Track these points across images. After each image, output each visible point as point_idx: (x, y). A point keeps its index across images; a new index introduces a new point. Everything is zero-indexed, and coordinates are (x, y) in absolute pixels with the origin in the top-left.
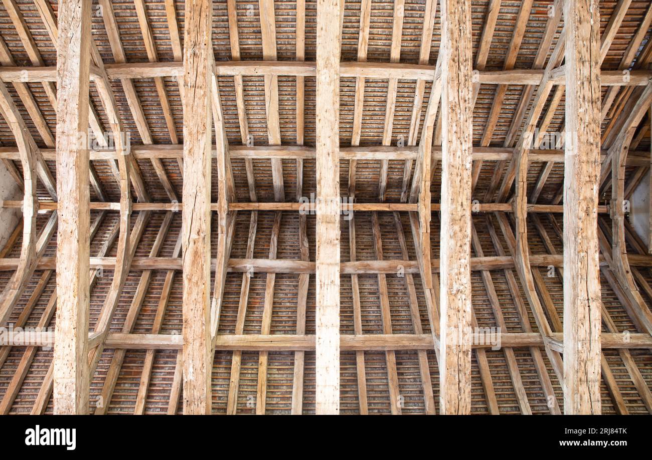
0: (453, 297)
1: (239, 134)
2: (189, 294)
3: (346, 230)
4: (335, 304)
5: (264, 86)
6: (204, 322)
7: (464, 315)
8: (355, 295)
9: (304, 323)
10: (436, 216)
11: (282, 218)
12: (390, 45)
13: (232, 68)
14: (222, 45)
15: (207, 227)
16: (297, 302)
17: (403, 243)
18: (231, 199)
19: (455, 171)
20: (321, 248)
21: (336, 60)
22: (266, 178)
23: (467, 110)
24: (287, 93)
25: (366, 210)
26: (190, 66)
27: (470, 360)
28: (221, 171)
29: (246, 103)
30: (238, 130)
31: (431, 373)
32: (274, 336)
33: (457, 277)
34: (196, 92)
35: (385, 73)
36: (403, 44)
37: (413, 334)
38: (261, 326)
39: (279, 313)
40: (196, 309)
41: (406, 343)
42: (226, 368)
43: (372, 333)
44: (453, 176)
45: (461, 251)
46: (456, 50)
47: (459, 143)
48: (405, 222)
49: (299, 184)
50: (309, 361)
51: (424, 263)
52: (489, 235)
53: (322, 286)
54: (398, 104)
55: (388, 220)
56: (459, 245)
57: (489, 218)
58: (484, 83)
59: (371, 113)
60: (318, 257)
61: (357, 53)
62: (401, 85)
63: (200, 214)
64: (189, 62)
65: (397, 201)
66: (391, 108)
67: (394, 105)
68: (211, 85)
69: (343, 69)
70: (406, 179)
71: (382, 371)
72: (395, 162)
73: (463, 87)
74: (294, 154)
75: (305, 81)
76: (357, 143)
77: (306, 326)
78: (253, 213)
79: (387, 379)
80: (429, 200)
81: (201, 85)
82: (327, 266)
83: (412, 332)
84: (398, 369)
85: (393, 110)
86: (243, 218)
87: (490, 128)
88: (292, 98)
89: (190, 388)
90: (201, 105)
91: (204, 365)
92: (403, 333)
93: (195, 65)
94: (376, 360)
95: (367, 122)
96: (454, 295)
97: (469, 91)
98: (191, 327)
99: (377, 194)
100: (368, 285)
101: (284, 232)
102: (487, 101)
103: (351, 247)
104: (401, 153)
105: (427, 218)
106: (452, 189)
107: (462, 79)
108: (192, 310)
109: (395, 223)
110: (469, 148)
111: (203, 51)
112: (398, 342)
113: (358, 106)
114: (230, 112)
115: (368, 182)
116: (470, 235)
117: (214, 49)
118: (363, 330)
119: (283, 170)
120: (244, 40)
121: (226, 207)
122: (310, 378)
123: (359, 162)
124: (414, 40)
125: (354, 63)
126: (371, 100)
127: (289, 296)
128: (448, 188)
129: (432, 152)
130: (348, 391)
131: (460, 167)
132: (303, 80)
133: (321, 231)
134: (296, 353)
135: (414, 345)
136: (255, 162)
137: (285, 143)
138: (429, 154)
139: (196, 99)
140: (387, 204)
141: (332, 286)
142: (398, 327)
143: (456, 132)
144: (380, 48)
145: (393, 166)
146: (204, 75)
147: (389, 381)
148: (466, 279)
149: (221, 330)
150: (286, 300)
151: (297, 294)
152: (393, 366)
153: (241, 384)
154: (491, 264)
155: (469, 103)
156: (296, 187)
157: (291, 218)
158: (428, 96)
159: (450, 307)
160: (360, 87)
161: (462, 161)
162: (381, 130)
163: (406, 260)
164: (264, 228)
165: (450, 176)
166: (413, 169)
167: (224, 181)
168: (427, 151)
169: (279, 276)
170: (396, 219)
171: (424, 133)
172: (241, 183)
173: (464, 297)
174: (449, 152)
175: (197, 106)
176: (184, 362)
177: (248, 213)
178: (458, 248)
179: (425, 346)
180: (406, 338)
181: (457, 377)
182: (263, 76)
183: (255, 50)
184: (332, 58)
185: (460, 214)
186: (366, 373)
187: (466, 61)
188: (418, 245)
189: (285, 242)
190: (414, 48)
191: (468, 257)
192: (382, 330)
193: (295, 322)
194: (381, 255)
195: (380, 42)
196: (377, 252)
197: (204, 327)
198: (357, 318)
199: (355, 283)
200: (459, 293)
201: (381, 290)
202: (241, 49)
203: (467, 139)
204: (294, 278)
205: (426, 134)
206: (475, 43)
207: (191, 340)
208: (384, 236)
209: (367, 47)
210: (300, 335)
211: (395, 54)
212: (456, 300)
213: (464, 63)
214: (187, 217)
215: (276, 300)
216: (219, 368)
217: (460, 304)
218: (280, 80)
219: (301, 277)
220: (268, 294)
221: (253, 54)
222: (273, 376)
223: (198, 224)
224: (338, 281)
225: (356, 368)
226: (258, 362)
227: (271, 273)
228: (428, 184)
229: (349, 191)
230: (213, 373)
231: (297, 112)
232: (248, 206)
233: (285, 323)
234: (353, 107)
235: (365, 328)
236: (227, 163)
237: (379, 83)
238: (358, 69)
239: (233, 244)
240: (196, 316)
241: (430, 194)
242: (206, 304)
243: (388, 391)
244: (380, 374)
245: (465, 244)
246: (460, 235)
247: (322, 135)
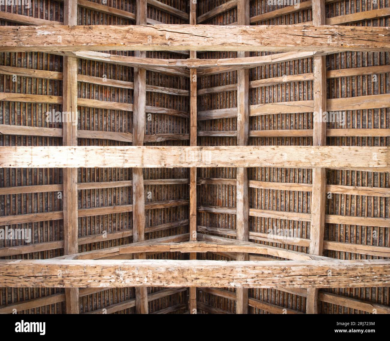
0: (113, 271)
1: (259, 78)
2: (115, 31)
3: (172, 176)
4: (106, 163)
5: (304, 100)
6: (89, 44)
7: (96, 281)
8: (113, 184)
9: (88, 137)
10: (186, 256)
11: (183, 118)
12: (341, 214)
13: (320, 71)
14: (341, 62)
15: (175, 47)
16: (106, 131)
17: (161, 227)
18: (200, 71)
19: (227, 272)
20: (157, 151)
21: (328, 164)
22: (219, 103)
23: (283, 283)
24: (297, 121)
25: (191, 194)
26: (323, 31)
27: (55, 286)
28: (226, 62)
29: (287, 84)
30: (263, 77)
31: (42, 253)
32: (76, 109)
33: (131, 274)
34: (298, 37)
35: (316, 210)
36: (342, 227)
37: (78, 236)
38: (85, 98)
39: (96, 115)
40: (101, 38)
41: (70, 229)
42: (47, 66)
43: (79, 199)
44: (223, 271)
45: (155, 278)
46: (337, 273)
47: (253, 276)
48: (180, 231)
49: (214, 133)
50: (53, 141)
51: (143, 246)
52: (168, 306)
53: (123, 152)
54: (287, 222)
55: (181, 214)
56: (160, 276)
57: (183, 306)
58: (307, 300)
59: (279, 198)
60: (149, 148)
61: (334, 184)
62: (304, 225)
63: (188, 41)
64: (326, 30)
65: (198, 223)
66: (284, 216)
67: (286, 218)
68: (305, 51)
69: (319, 171)
70: (219, 230)
71: (44, 208)
72: (234, 221)
73: (304, 280)
74: (241, 128)
75: (308, 137)
76: (251, 186)
77: (85, 139)
78: (187, 91)
79: (37, 212)
80: (199, 250)
81: (306, 41)
82: (141, 155)
83: (80, 236)
84: (46, 222)
85: (282, 218)
86: (183, 83)
87: (266, 306)
88: (293, 126)
89: (29, 32)
90: (287, 41)
91: (50, 45)
92: (79, 227)
93: (324, 36)
94: (55, 203)
95: (271, 195)
96: (115, 271)
97: (301, 285)
98: (85, 33)
99: (205, 204)
100: (122, 196)
101: (170, 120)
102: (290, 303)
103: (156, 180)
104: (242, 225)
105: (183, 249)
106: (211, 270)
107: (312, 279)
108: (101, 33)
109: (178, 221)
110: (248, 285)
111: (336, 43)
112: (71, 222)
113: (286, 186)
114: (279, 70)
115: (216, 196)
116: (169, 286)
117: (337, 54)
118: (81, 190)
119: (226, 119)
120: (345, 82)
121: (193, 66)
122: (38, 142)
123: (234, 188)
124: (346, 236)
125: (325, 182)
126: (291, 198)
127: (113, 124)
128: (212, 266)
129: (243, 253)
130: (26, 177)
131: (231, 277)
132: (309, 135)
133: (173, 151)
134: (60, 129)
135: (69, 237)
136: (234, 93)
137: (252, 120)
138: (242, 251)
139: (292, 37)
140: (195, 214)
141: (123, 161)
142: (84, 223)
143: (263, 273)
144: (338, 205)
145: (230, 219)
146: (314, 44)
147: (35, 214)
148: (129, 282)
149: (82, 61)
150: (108, 121)
151: (114, 131)
152: (49, 218)
153: (33, 79)
154: (142, 308)
155: (289, 285)
156: (211, 130)
157: (182, 126)
158: (294, 249)
159: (104, 268)
160: (303, 187)
161: (236, 279)
162: (263, 207)
163: (145, 231)
164: (174, 102)
165: (223, 268)
166: (228, 237)
167: (216, 65)
168: (244, 248)
169: (130, 115)
170: (182, 222)
171: (261, 246)
172: (214, 81)
173: (113, 280)
174: (245, 267)
175: (286, 38)
176: (54, 27)
177: (187, 87)
178: (158, 275)
179: (67, 247)
180: (75, 230)
181: (40, 275)
182: (312, 99)
183: (337, 91)
184: (330, 160)
185: (189, 277)
186: (42, 193)
187: (328, 282)
188: (158, 241)
189: (161, 120)
190: (339, 236)
191: (149, 284)
192: (81, 208)
193: (89, 129)
194: (150, 208)
195: (344, 205)
196: (152, 204)
197: (85, 44)
198: (93, 185)
199: (124, 183)
200: (116, 276)
201: (117, 207)
202: (337, 79)
203: (256, 283)
204: (129, 128)
205: (260, 248)
206: (343, 292)
207: (73, 32)
208: (167, 210)
209: (340, 193)
210: (77, 133)
211: (333, 219)
212: (110, 274)
213: (325, 281)
214: (185, 28)
215: (109, 112)
216: (47, 59)
217: (106, 277)
218: (309, 115)
219: (129, 134)
220: (114, 105)
221: (333, 90)
222: (40, 109)
223: (179, 39)
224: (127, 166)
225: (47, 184)
226: (52, 95)
227: (133, 108)
228: (215, 250)
229: (207, 179)
230: (42, 53)
231: (280, 131)
232: (194, 87)
233: (87, 120)
234: (284, 181)
235: (83, 193)
236: (233, 67)
237: (306, 204)
238: (319, 185)
239: (159, 73)
240: (95, 36)
241: (205, 251)
242: (106, 47)
243: (26, 213)
244: (41, 206)
245: (161, 282)
246: (170, 277)
247: (260, 151)
